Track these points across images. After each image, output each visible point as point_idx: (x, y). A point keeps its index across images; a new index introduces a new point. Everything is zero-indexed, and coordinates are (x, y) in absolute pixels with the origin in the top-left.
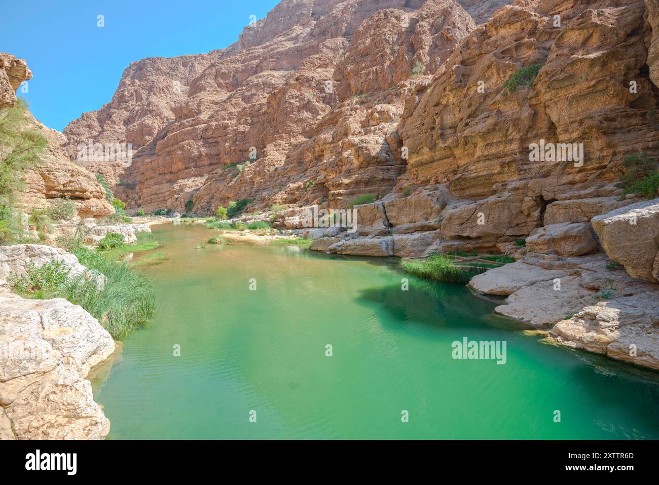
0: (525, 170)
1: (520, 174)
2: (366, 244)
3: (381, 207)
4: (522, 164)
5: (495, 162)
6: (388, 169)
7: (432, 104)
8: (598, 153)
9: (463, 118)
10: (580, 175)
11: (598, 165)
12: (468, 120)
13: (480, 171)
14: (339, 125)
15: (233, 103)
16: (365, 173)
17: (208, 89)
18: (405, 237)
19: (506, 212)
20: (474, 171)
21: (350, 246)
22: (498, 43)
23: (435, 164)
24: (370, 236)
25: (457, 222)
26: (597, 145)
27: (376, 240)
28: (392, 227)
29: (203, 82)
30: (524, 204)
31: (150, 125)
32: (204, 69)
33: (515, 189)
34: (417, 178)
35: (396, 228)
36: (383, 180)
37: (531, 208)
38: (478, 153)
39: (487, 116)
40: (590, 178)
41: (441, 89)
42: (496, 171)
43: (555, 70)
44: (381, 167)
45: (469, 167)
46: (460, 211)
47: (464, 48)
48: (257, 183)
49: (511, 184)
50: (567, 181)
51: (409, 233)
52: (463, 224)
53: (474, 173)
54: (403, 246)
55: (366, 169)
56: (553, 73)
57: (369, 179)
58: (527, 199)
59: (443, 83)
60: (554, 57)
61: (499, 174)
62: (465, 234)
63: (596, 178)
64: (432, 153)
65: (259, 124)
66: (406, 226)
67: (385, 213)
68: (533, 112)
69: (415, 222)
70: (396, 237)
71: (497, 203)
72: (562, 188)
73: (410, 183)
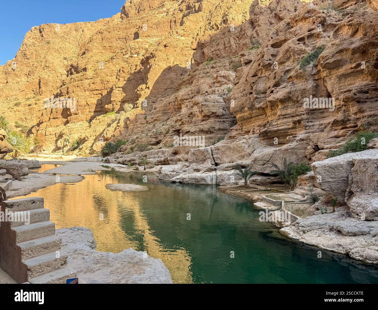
0: (310, 126)
1: (306, 129)
2: (196, 177)
3: (210, 151)
4: (308, 122)
5: (290, 120)
6: (224, 122)
7: (251, 75)
8: (353, 116)
9: (270, 87)
10: (342, 131)
11: (353, 124)
12: (273, 89)
13: (280, 126)
14: (193, 85)
15: (114, 63)
16: (206, 124)
17: (94, 51)
18: (225, 172)
19: (295, 157)
20: (276, 126)
21: (185, 179)
22: (297, 32)
23: (253, 119)
24: (201, 172)
25: (261, 163)
26: (353, 110)
27: (204, 175)
28: (217, 165)
29: (90, 45)
30: (307, 151)
31: (46, 79)
32: (92, 34)
33: (302, 140)
34: (242, 129)
35: (220, 166)
36: (219, 129)
37: (312, 154)
38: (279, 113)
39: (285, 86)
40: (348, 134)
41: (257, 64)
42: (290, 126)
43: (328, 56)
44: (219, 120)
45: (273, 123)
46: (262, 155)
47: (274, 35)
48: (130, 129)
49: (299, 136)
50: (333, 135)
51: (228, 170)
52: (264, 164)
53: (276, 127)
54: (222, 180)
55: (207, 121)
56: (327, 58)
57: (209, 129)
58: (309, 147)
59: (258, 60)
60: (330, 45)
61: (292, 128)
62: (266, 172)
63: (351, 133)
64: (250, 111)
65: (134, 80)
66: (226, 165)
67: (212, 155)
68: (315, 85)
69: (233, 162)
70: (219, 173)
71: (288, 150)
72: (329, 140)
73: (237, 133)
